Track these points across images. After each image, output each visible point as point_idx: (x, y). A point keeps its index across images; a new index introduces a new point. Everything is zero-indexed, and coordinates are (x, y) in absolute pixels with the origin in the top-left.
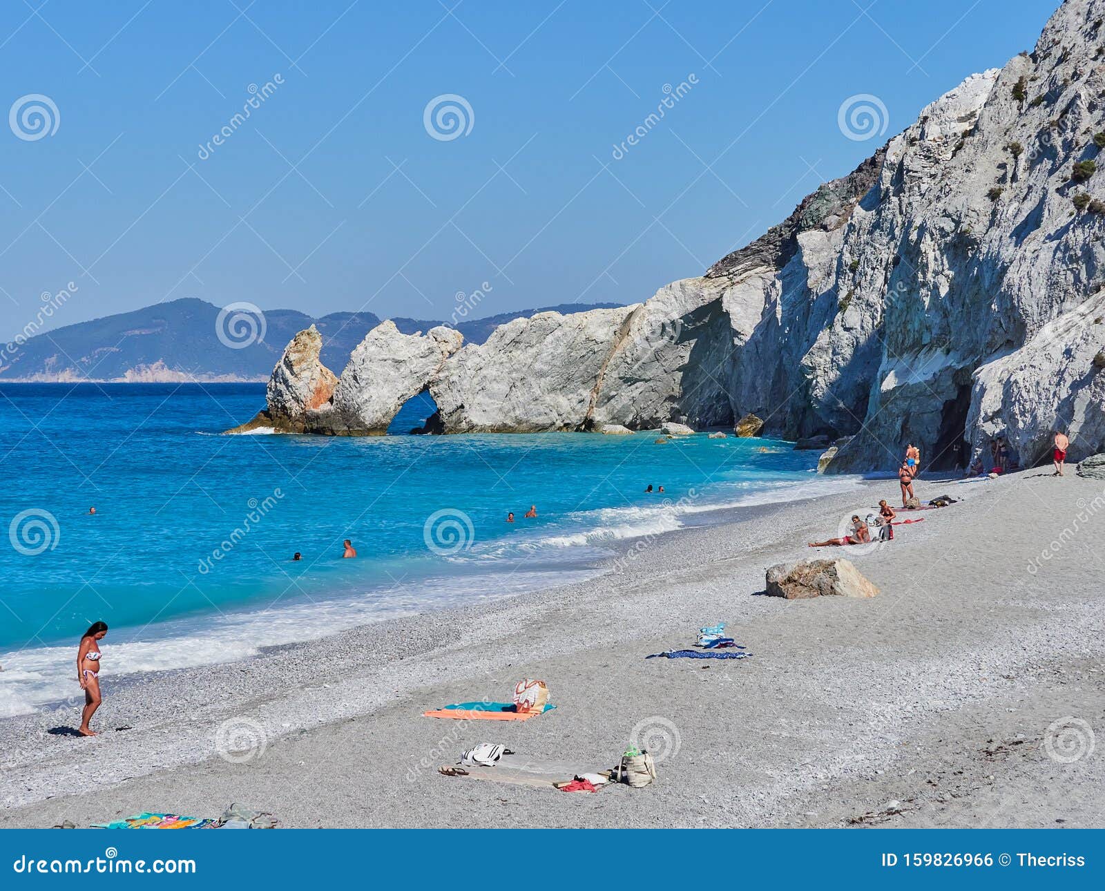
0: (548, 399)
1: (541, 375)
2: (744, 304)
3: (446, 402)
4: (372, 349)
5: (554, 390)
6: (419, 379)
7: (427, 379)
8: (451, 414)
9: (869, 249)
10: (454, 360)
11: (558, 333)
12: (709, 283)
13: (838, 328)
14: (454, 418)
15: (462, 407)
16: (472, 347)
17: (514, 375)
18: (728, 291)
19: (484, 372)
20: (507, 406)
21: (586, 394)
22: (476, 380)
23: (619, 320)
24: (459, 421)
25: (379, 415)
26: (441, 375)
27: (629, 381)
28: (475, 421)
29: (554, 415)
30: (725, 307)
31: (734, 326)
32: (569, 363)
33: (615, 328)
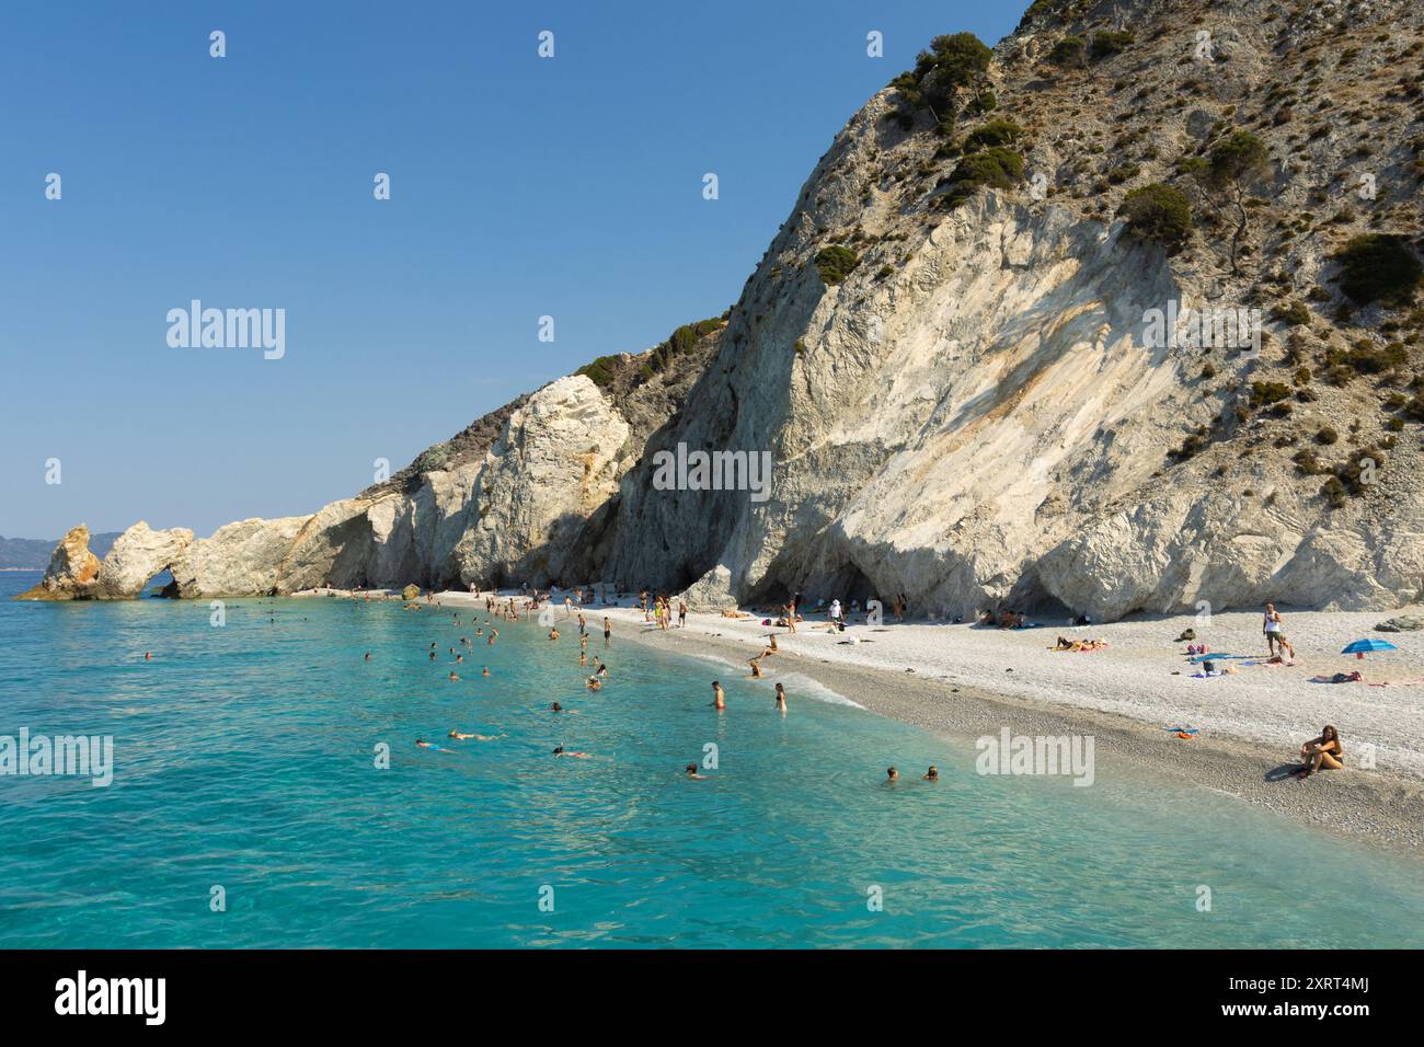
0: (252, 575)
1: (247, 559)
2: (381, 516)
3: (182, 577)
4: (130, 541)
5: (255, 569)
6: (164, 561)
7: (169, 561)
8: (185, 585)
9: (499, 480)
10: (189, 549)
11: (261, 532)
12: (359, 502)
13: (481, 529)
14: (188, 587)
15: (194, 580)
16: (202, 540)
17: (230, 559)
18: (372, 508)
19: (209, 557)
20: (224, 580)
21: (276, 572)
22: (204, 563)
23: (301, 525)
24: (191, 589)
25: (134, 586)
26: (180, 559)
27: (302, 564)
28: (203, 589)
29: (255, 585)
30: (369, 517)
31: (375, 529)
32: (267, 552)
33: (297, 530)
